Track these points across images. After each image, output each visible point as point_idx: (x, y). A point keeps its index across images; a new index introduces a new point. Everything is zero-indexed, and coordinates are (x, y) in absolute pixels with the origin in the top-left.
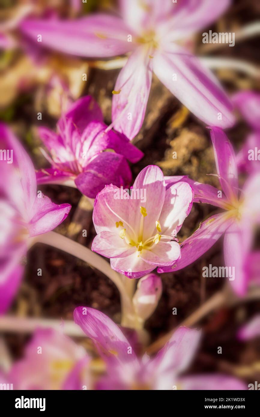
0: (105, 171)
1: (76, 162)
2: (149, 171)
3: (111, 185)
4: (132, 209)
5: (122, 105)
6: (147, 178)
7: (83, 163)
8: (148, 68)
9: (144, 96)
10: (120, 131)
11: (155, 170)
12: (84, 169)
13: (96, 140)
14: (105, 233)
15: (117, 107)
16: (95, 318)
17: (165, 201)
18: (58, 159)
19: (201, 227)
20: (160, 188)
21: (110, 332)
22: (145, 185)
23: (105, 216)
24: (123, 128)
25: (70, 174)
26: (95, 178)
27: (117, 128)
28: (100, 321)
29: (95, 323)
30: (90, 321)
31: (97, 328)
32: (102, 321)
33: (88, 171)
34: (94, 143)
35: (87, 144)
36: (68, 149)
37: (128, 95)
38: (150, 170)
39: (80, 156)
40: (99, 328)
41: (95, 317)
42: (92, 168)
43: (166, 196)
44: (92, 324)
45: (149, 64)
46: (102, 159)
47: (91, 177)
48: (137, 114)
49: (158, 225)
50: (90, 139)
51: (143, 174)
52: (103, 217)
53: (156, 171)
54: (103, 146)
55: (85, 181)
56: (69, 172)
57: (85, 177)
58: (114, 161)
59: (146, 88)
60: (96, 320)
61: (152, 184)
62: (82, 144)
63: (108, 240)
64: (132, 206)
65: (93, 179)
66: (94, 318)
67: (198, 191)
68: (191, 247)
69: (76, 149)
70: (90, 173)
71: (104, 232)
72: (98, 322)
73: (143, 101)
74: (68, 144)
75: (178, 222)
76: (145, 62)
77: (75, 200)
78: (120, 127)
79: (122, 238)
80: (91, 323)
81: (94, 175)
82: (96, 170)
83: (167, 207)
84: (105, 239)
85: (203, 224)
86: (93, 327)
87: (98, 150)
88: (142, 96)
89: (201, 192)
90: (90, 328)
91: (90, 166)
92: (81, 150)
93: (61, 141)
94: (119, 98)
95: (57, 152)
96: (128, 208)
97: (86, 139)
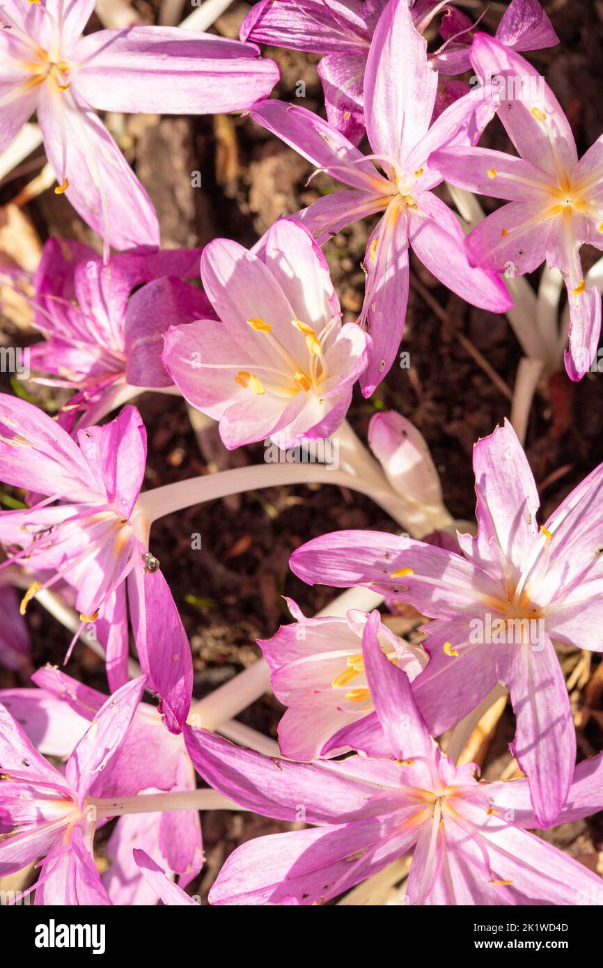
0: (159, 324)
1: (107, 354)
2: (213, 258)
3: (172, 327)
4: (243, 340)
5: (96, 202)
6: (219, 272)
7: (117, 345)
8: (82, 110)
9: (115, 158)
10: (132, 245)
11: (221, 248)
12: (127, 351)
13: (106, 291)
14: (233, 411)
15: (92, 212)
16: (334, 551)
17: (281, 283)
18: (79, 373)
19: (366, 270)
20: (253, 269)
21: (376, 553)
22: (227, 285)
23: (210, 387)
24: (131, 237)
25: (114, 378)
26: (152, 348)
27: (122, 245)
28: (345, 549)
29: (341, 557)
30: (331, 561)
31: (349, 562)
32: (348, 546)
33: (133, 347)
34: (106, 299)
35: (98, 311)
36: (80, 344)
37: (91, 180)
38: (212, 255)
39: (105, 339)
40: (355, 560)
41: (333, 549)
42: (135, 337)
43: (273, 272)
44: (337, 564)
45: (76, 103)
46: (137, 310)
47: (145, 353)
48: (132, 195)
49: (300, 326)
50: (96, 297)
51: (208, 270)
52: (209, 391)
53: (224, 248)
54: (121, 290)
55: (143, 366)
56: (109, 377)
57: (137, 360)
58: (157, 297)
59: (106, 143)
60: (338, 552)
61: (236, 272)
62: (93, 318)
63: (248, 417)
64: (239, 336)
65: (150, 352)
66: (331, 551)
67: (315, 221)
68: (381, 314)
69: (91, 334)
70: (137, 347)
71: (230, 411)
72: (343, 552)
73: (120, 166)
74: (74, 338)
75: (326, 293)
76: (69, 107)
77: (183, 429)
78: (126, 239)
79: (263, 394)
80: (333, 563)
81: (147, 345)
82: (143, 334)
83: (292, 288)
84: (240, 419)
85: (367, 264)
86: (342, 567)
87: (121, 303)
88: (112, 161)
89: (320, 219)
90: (339, 572)
91: (129, 338)
92: (100, 329)
93: (62, 344)
94: (81, 196)
95: (68, 366)
96: (236, 344)
97: (89, 305)
